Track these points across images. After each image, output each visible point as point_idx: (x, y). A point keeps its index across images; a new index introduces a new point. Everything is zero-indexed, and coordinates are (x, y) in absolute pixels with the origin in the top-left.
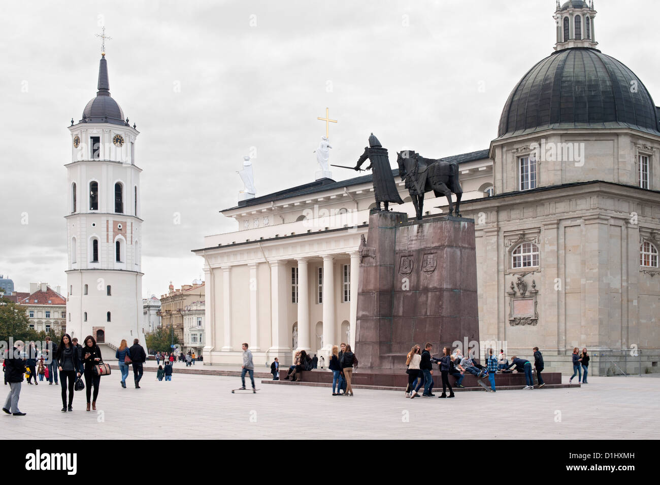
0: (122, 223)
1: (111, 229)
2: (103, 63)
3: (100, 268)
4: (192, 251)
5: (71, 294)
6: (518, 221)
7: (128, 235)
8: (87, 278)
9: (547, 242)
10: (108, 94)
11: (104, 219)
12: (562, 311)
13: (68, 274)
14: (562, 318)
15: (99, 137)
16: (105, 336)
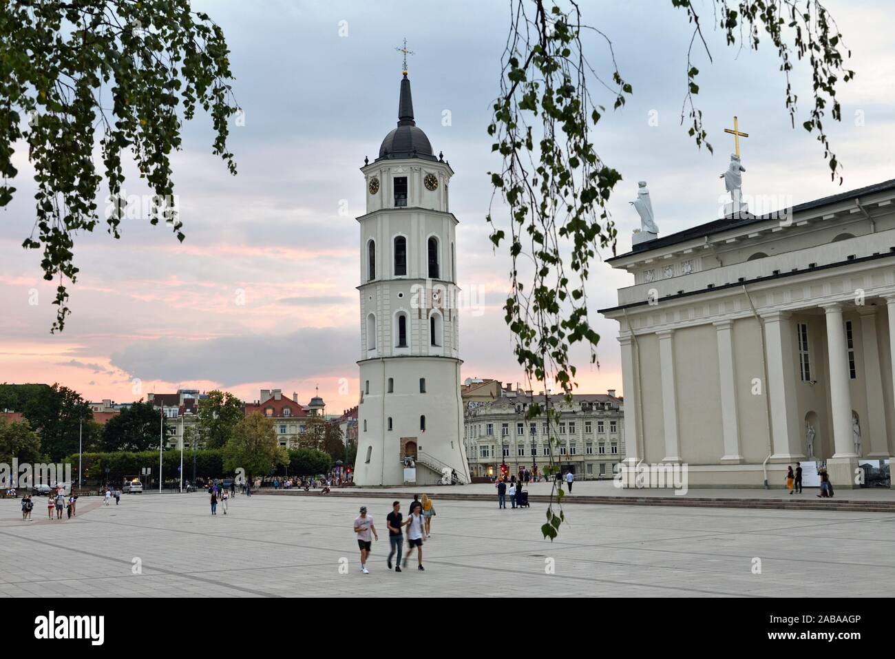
2: (405, 84)
3: (410, 354)
4: (599, 311)
5: (367, 393)
8: (392, 370)
10: (413, 124)
13: (360, 365)
15: (406, 178)
16: (418, 451)
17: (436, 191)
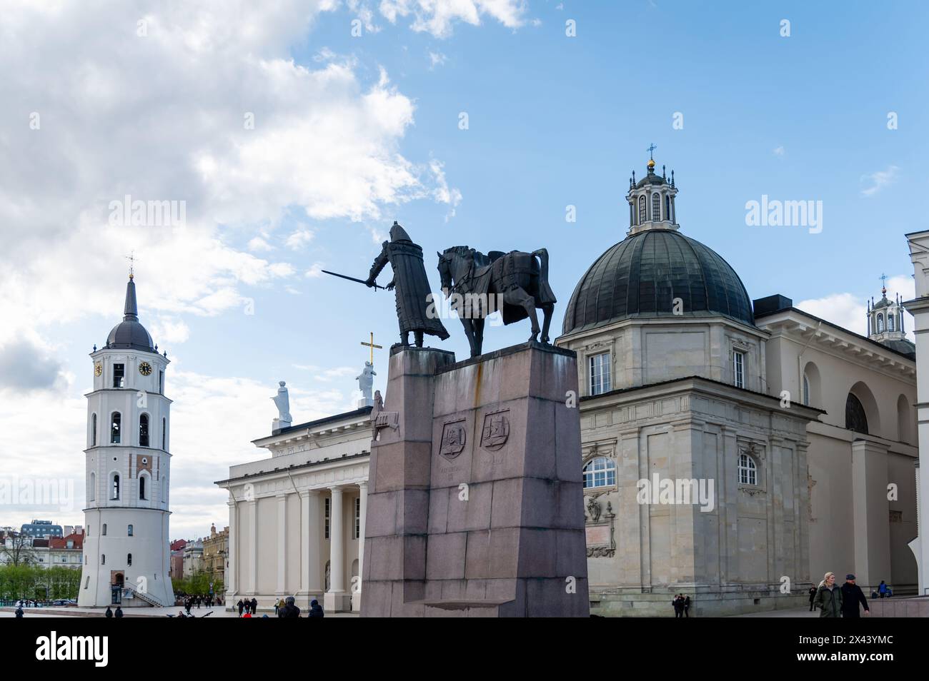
0: (147, 457)
1: (134, 464)
2: (131, 286)
3: (121, 506)
4: (215, 483)
5: (89, 535)
6: (589, 431)
7: (154, 470)
8: (106, 517)
9: (626, 455)
10: (136, 320)
11: (127, 453)
12: (646, 539)
13: (85, 512)
14: (646, 547)
15: (123, 365)
16: (125, 580)
17: (149, 377)
